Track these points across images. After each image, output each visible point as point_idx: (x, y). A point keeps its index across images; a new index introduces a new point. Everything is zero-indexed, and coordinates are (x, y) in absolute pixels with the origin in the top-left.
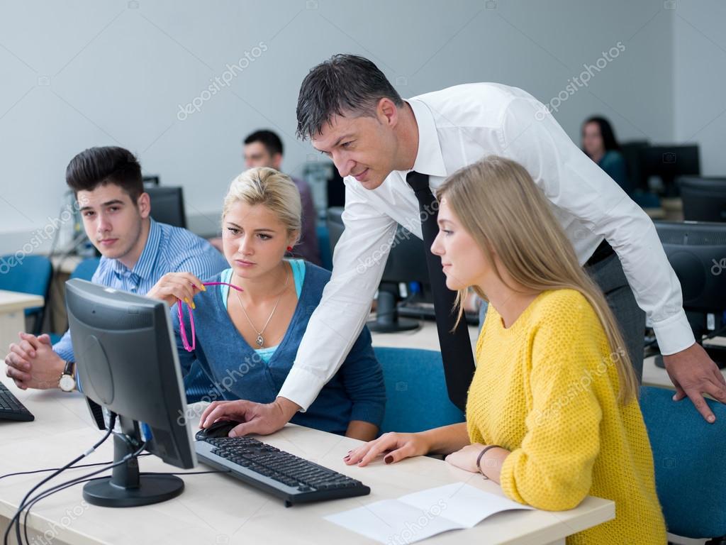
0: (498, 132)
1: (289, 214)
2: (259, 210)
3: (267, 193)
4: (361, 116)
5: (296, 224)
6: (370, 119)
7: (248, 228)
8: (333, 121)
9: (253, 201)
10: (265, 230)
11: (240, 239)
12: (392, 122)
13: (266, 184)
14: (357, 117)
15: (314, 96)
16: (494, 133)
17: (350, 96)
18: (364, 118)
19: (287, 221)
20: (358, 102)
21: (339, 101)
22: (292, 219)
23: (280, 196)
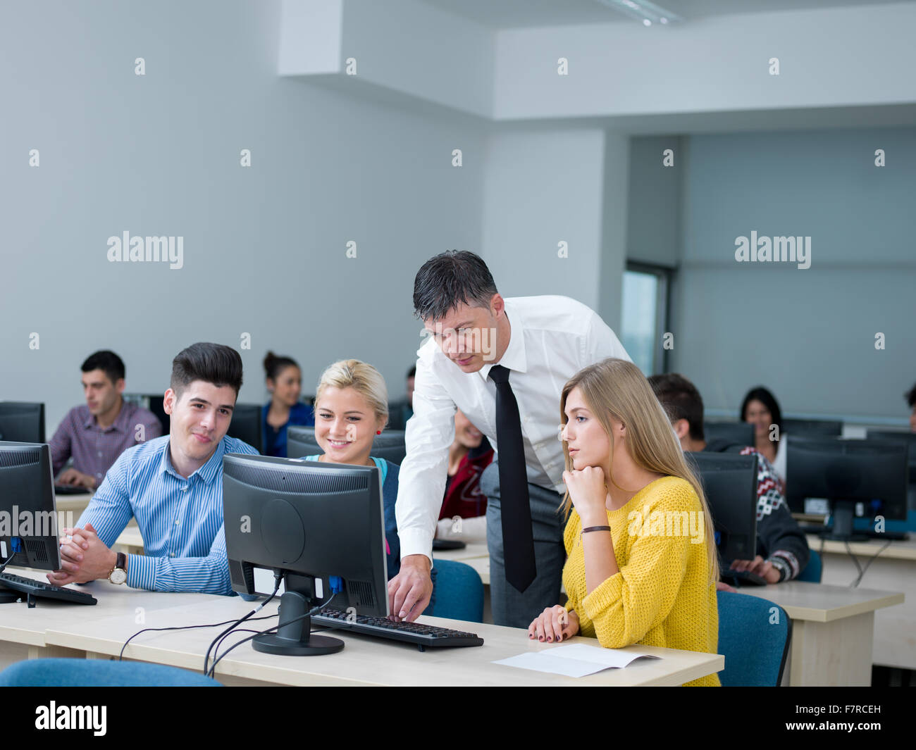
0: (582, 339)
1: (375, 398)
2: (349, 393)
3: (354, 378)
4: (480, 306)
5: (383, 408)
6: (485, 309)
7: (338, 411)
8: (459, 306)
9: (342, 385)
10: (354, 412)
11: (331, 422)
12: (499, 315)
13: (354, 371)
14: (476, 307)
15: (442, 284)
16: (578, 339)
17: (474, 288)
18: (482, 309)
19: (376, 405)
20: (479, 294)
21: (464, 290)
22: (378, 402)
23: (367, 381)
